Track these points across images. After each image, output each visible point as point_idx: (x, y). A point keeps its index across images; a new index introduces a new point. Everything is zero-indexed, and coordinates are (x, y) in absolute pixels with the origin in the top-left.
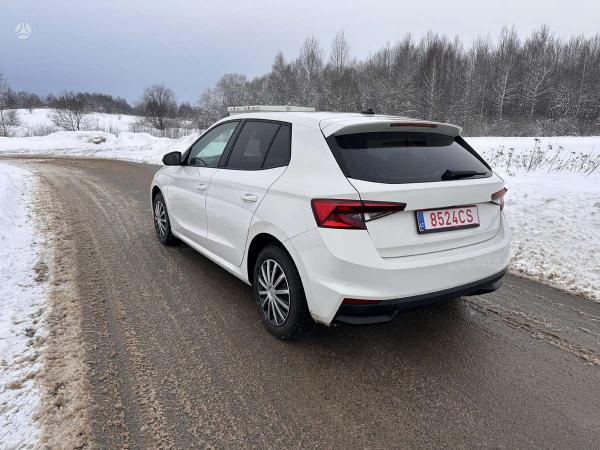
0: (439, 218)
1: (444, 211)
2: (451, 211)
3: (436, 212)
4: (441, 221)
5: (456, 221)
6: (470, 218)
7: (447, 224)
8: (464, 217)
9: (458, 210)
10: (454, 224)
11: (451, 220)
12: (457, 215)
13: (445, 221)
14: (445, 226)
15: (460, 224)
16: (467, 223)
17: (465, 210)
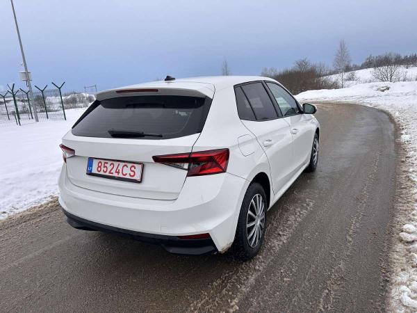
0: (104, 167)
1: (110, 162)
2: (116, 164)
3: (103, 162)
4: (105, 169)
5: (118, 173)
6: (132, 174)
7: (110, 173)
8: (127, 171)
9: (124, 164)
10: (115, 175)
11: (113, 171)
12: (120, 168)
13: (109, 170)
14: (107, 174)
15: (121, 175)
16: (128, 177)
17: (129, 165)
